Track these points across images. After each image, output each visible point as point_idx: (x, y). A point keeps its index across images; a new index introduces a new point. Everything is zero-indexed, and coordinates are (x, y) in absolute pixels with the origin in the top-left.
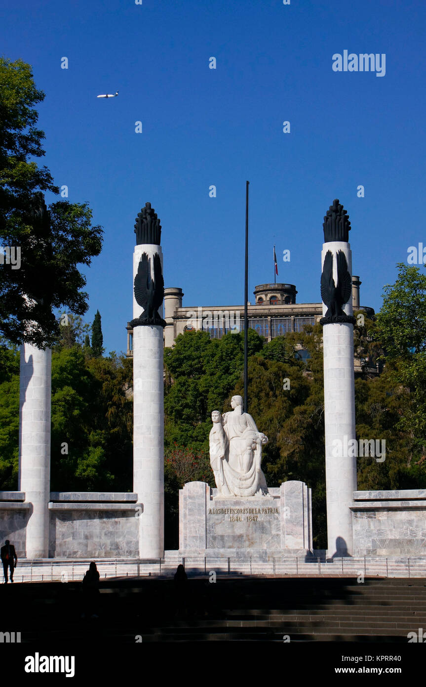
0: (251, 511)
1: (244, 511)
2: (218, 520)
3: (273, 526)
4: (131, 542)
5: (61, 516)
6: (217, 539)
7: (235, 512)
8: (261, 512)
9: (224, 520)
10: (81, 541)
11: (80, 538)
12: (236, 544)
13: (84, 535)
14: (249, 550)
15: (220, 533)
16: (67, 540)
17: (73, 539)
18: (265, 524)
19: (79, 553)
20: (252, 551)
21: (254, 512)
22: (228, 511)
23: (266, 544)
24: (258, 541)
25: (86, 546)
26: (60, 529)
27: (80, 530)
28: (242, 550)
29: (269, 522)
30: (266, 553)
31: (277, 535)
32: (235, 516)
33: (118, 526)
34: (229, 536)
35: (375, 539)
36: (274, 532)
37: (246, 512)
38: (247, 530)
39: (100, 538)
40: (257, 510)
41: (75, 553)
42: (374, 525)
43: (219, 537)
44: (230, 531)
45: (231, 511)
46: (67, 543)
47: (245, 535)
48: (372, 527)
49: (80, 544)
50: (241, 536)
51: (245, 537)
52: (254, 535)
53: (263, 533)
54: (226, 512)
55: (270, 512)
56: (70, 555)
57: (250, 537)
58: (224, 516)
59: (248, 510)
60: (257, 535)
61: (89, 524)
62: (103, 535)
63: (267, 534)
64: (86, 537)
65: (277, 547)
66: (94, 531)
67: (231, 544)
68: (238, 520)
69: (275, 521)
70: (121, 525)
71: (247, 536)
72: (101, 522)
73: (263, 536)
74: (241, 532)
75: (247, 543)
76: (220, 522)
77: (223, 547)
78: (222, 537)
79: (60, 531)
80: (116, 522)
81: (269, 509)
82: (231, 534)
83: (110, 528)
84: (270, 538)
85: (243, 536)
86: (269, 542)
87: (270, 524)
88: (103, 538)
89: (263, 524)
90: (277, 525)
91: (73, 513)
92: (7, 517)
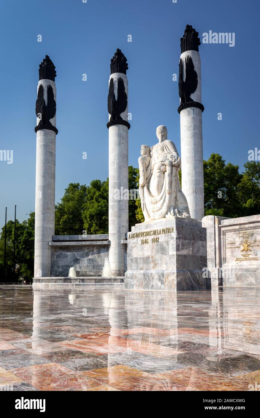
0: (155, 233)
3: (170, 246)
6: (133, 261)
7: (145, 235)
8: (162, 233)
9: (137, 243)
12: (145, 266)
14: (152, 271)
15: (135, 256)
18: (164, 244)
20: (154, 272)
21: (157, 233)
23: (165, 264)
24: (159, 263)
28: (148, 271)
29: (167, 242)
30: (164, 274)
31: (173, 256)
32: (144, 238)
34: (140, 259)
36: (171, 252)
37: (151, 234)
38: (152, 252)
40: (159, 231)
44: (141, 253)
45: (142, 234)
47: (150, 257)
50: (148, 258)
51: (150, 259)
53: (163, 254)
54: (139, 236)
55: (168, 232)
57: (154, 258)
58: (138, 239)
59: (153, 232)
60: (158, 256)
63: (166, 255)
67: (142, 266)
68: (146, 242)
69: (172, 240)
71: (152, 257)
73: (163, 257)
74: (148, 254)
75: (152, 265)
76: (135, 245)
77: (137, 269)
78: (136, 259)
81: (167, 229)
82: (142, 256)
84: (168, 259)
86: (167, 263)
87: (168, 245)
90: (173, 245)
92: (96, 250)
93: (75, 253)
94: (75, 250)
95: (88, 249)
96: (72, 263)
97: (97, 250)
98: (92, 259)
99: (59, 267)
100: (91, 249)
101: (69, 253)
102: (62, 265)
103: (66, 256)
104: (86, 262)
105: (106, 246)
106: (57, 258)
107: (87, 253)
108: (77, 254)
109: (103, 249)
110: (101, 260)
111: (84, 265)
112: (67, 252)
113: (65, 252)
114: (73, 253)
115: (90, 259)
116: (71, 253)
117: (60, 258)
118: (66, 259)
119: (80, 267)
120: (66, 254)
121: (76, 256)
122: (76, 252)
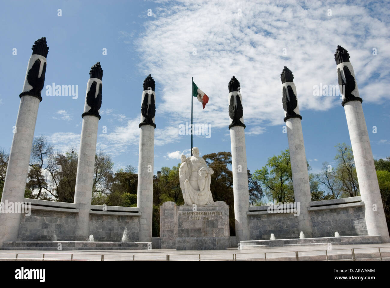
1: (201, 213)
2: (185, 219)
3: (219, 223)
4: (135, 233)
5: (96, 218)
6: (184, 231)
7: (196, 214)
8: (212, 214)
9: (189, 219)
10: (107, 232)
11: (107, 230)
12: (196, 234)
13: (109, 228)
14: (204, 238)
15: (186, 228)
16: (99, 231)
17: (103, 230)
18: (214, 222)
19: (106, 238)
20: (207, 239)
21: (207, 214)
22: (191, 214)
23: (215, 234)
24: (210, 232)
25: (110, 234)
26: (96, 225)
27: (107, 226)
28: (200, 238)
29: (217, 220)
30: (215, 240)
31: (222, 228)
32: (196, 216)
33: (128, 224)
34: (192, 229)
35: (261, 230)
36: (220, 227)
37: (202, 214)
38: (203, 225)
39: (118, 230)
40: (209, 213)
41: (103, 238)
42: (260, 223)
43: (186, 230)
44: (192, 226)
45: (193, 214)
46: (99, 232)
48: (259, 225)
49: (106, 233)
51: (202, 230)
52: (207, 229)
53: (213, 227)
55: (217, 214)
56: (100, 239)
57: (205, 230)
58: (189, 217)
59: (204, 213)
60: (209, 229)
61: (112, 223)
62: (119, 228)
63: (215, 228)
64: (110, 230)
65: (222, 236)
66: (115, 226)
67: (193, 234)
68: (197, 219)
69: (221, 220)
70: (129, 224)
72: (118, 222)
73: (213, 229)
74: (200, 227)
75: (203, 234)
76: (186, 220)
77: (188, 236)
78: (188, 230)
79: (95, 226)
80: (127, 222)
81: (216, 212)
83: (124, 225)
84: (218, 230)
85: (200, 229)
86: (217, 233)
88: (119, 230)
89: (213, 222)
90: (222, 222)
91: (103, 216)
92: (64, 216)
93: (45, 218)
94: (45, 215)
95: (57, 215)
96: (40, 227)
97: (66, 217)
98: (59, 224)
99: (26, 231)
100: (60, 215)
101: (38, 218)
102: (30, 229)
103: (36, 220)
104: (54, 227)
105: (74, 214)
106: (26, 221)
107: (56, 218)
108: (46, 219)
109: (71, 216)
110: (68, 226)
111: (52, 229)
112: (37, 216)
113: (35, 216)
114: (43, 217)
115: (58, 224)
116: (41, 217)
117: (30, 221)
118: (35, 223)
119: (48, 232)
120: (35, 218)
121: (45, 220)
122: (45, 216)
